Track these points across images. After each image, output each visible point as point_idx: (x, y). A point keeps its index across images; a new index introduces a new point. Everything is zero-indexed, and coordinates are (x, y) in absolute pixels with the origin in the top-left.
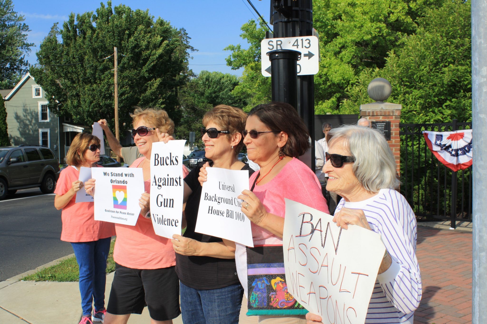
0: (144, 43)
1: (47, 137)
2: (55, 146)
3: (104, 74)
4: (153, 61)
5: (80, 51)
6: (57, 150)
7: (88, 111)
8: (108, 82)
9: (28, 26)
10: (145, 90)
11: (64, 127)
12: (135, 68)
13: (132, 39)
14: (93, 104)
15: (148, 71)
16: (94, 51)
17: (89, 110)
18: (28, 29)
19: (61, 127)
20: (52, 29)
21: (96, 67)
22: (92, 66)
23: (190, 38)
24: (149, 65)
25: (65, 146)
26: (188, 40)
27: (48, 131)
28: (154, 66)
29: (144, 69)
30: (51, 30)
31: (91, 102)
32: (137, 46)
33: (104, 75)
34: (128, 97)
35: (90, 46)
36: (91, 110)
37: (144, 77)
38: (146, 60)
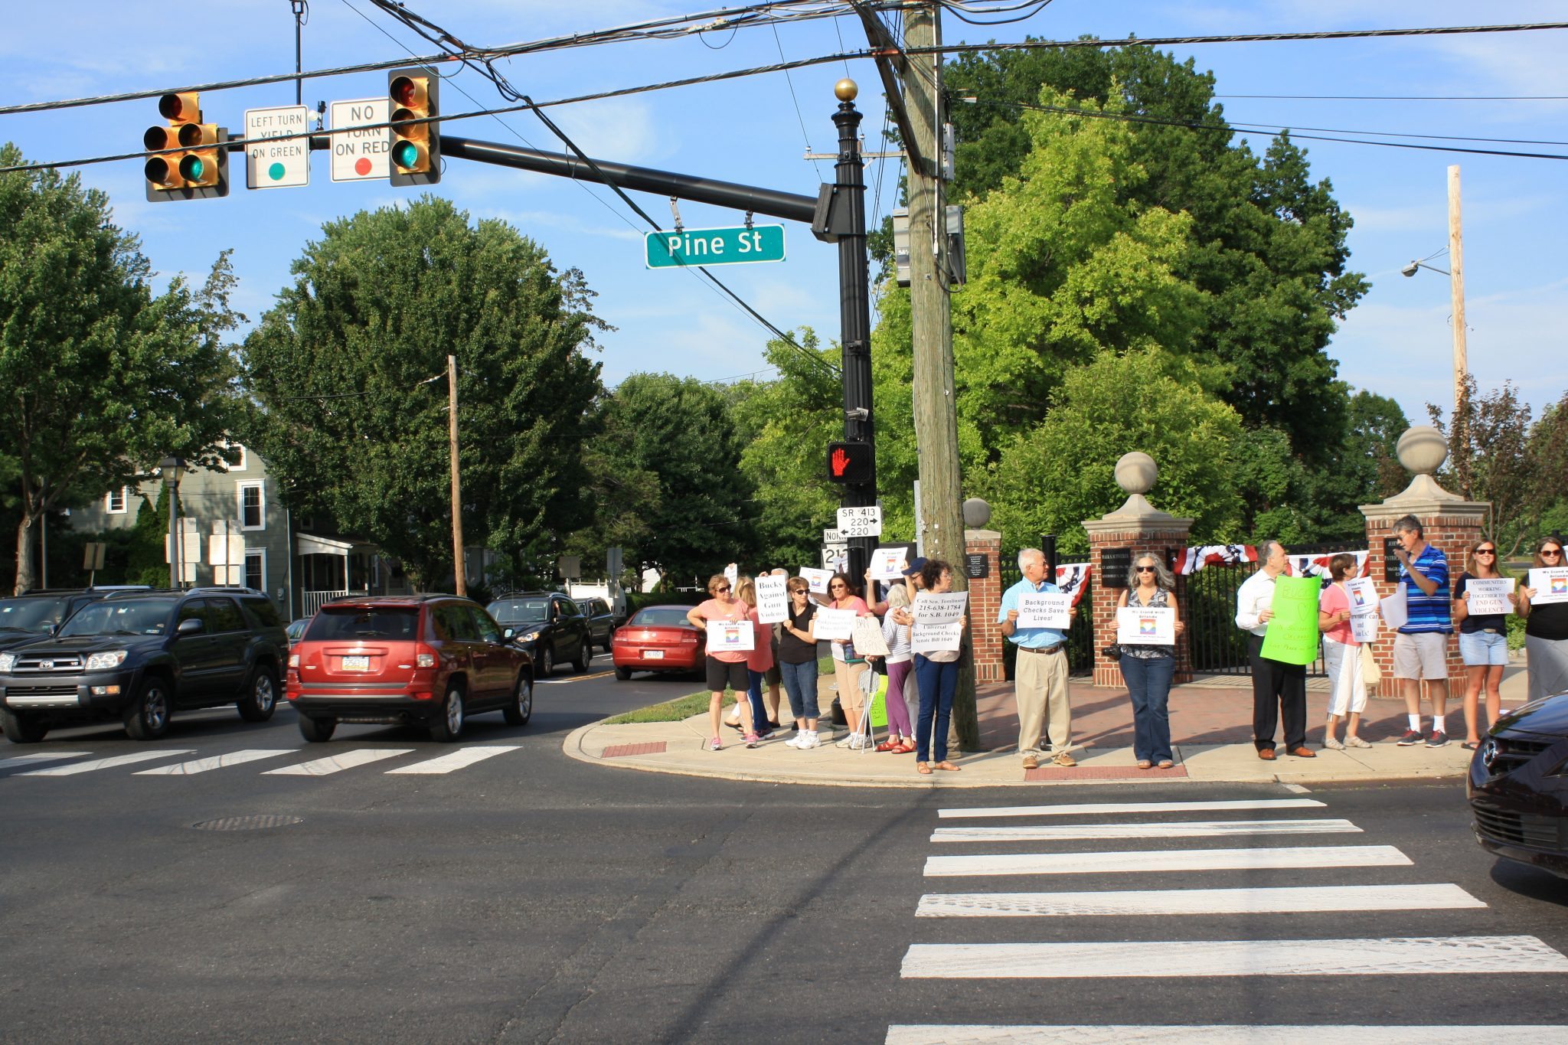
0: (503, 339)
1: (259, 568)
2: (280, 592)
3: (414, 418)
4: (528, 384)
5: (358, 365)
6: (284, 602)
7: (381, 509)
8: (428, 436)
9: (147, 260)
10: (510, 453)
11: (302, 543)
12: (488, 400)
13: (477, 332)
14: (391, 492)
15: (517, 408)
16: (391, 363)
17: (383, 504)
18: (147, 269)
19: (295, 541)
20: (215, 269)
21: (397, 402)
22: (389, 400)
23: (595, 294)
24: (519, 392)
25: (303, 592)
26: (590, 299)
27: (262, 552)
28: (531, 394)
29: (508, 403)
30: (211, 271)
31: (388, 487)
32: (491, 347)
33: (417, 421)
34: (475, 472)
35: (381, 351)
36: (386, 506)
37: (509, 421)
38: (510, 383)
